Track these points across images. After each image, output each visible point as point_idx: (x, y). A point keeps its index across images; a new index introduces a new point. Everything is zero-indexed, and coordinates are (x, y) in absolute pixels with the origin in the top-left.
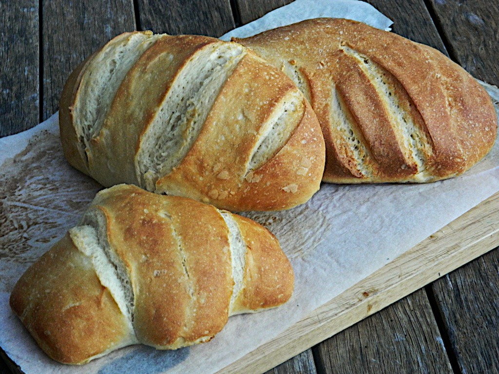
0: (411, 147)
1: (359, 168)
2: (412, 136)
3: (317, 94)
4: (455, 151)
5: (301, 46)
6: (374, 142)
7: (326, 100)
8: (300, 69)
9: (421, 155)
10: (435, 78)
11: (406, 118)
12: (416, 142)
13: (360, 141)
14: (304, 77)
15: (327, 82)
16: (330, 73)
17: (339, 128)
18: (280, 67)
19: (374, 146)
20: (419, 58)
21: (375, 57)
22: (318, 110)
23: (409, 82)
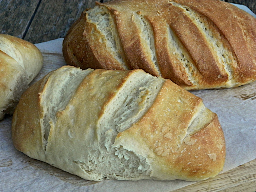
0: (223, 63)
1: (189, 79)
2: (223, 56)
3: (158, 31)
4: (252, 64)
5: (143, 3)
6: (199, 61)
7: (164, 35)
8: (145, 17)
9: (230, 68)
10: (234, 18)
11: (218, 44)
12: (226, 59)
13: (189, 61)
14: (148, 22)
15: (163, 24)
16: (164, 18)
17: (174, 53)
18: (131, 16)
19: (199, 63)
20: (221, 6)
21: (193, 7)
22: (159, 42)
23: (218, 20)
